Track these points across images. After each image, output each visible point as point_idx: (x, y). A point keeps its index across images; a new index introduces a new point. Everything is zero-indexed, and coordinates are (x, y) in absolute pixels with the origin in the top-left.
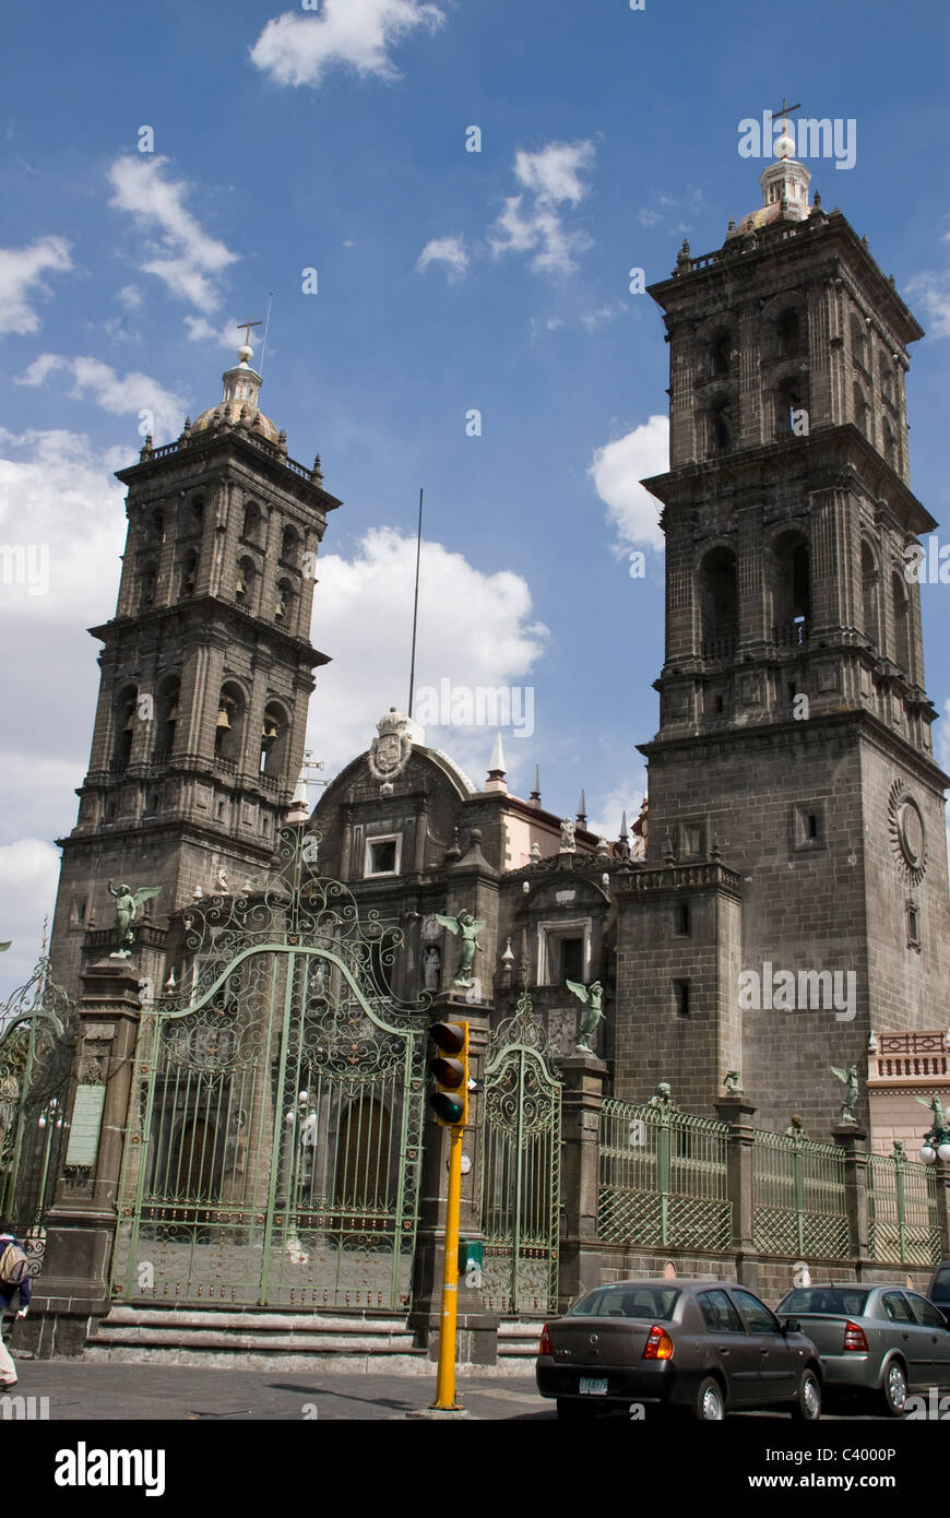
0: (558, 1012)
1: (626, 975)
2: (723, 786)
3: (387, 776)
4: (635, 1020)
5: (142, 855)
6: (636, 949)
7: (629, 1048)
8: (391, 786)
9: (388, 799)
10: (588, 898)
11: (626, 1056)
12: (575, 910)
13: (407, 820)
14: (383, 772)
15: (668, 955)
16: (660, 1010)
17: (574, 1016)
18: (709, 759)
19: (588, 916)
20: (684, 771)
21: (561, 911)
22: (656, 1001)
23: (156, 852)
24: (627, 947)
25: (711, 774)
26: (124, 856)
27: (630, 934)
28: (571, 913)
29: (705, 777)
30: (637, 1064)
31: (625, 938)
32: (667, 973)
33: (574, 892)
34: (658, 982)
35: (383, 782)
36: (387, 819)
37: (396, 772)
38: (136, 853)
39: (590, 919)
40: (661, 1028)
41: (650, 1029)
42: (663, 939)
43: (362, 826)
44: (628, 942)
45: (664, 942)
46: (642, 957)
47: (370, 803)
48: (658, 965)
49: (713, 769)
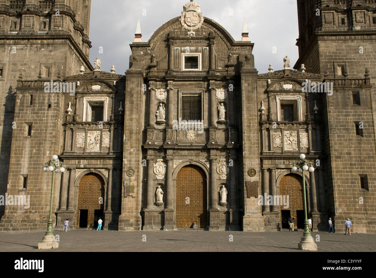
0: (288, 132)
1: (332, 119)
2: (352, 52)
3: (192, 28)
4: (338, 136)
5: (40, 48)
6: (336, 109)
7: (337, 147)
8: (194, 33)
9: (193, 38)
10: (298, 88)
11: (335, 150)
12: (293, 92)
13: (204, 48)
14: (190, 26)
15: (351, 112)
16: (349, 133)
17: (296, 134)
18: (345, 41)
19: (300, 95)
20: (334, 44)
21: (287, 92)
22: (347, 129)
23: (50, 48)
24: (332, 108)
25: (346, 46)
26: (29, 48)
27: (333, 103)
28: (292, 93)
29: (344, 47)
30: (341, 153)
31: (330, 104)
32: (351, 119)
33: (292, 85)
34: (347, 122)
35: (189, 31)
36: (193, 46)
37: (197, 27)
38: (37, 47)
39: (301, 96)
40: (350, 140)
41: (346, 140)
42: (348, 106)
43: (179, 48)
44: (332, 106)
45: (349, 107)
46: (339, 112)
47: (183, 39)
48: (346, 116)
49: (347, 45)
